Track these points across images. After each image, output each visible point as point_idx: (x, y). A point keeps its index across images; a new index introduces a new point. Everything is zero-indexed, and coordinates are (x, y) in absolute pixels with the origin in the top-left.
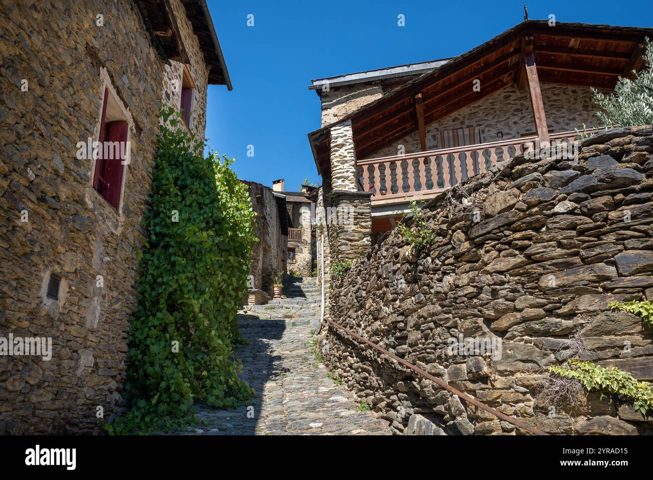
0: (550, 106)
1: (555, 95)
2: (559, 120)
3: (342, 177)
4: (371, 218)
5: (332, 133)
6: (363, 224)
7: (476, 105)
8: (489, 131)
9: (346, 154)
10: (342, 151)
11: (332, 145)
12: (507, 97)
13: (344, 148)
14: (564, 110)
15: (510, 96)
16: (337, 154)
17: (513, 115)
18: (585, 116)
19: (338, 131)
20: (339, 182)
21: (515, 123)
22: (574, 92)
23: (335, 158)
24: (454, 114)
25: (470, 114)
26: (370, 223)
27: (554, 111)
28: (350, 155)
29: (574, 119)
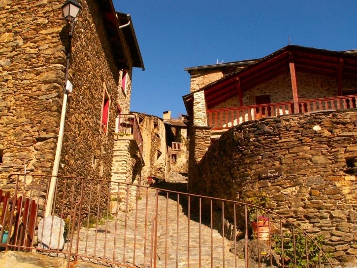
0: (305, 84)
1: (307, 79)
2: (308, 92)
3: (199, 118)
4: (211, 139)
5: (194, 96)
6: (206, 142)
7: (269, 82)
8: (275, 96)
9: (200, 107)
10: (199, 105)
11: (194, 102)
12: (284, 79)
13: (200, 104)
14: (311, 87)
15: (285, 78)
16: (196, 107)
17: (287, 88)
18: (321, 90)
19: (197, 96)
20: (197, 121)
21: (288, 92)
22: (317, 78)
23: (195, 109)
24: (258, 87)
25: (266, 87)
26: (210, 141)
27: (307, 87)
28: (202, 107)
29: (316, 92)
